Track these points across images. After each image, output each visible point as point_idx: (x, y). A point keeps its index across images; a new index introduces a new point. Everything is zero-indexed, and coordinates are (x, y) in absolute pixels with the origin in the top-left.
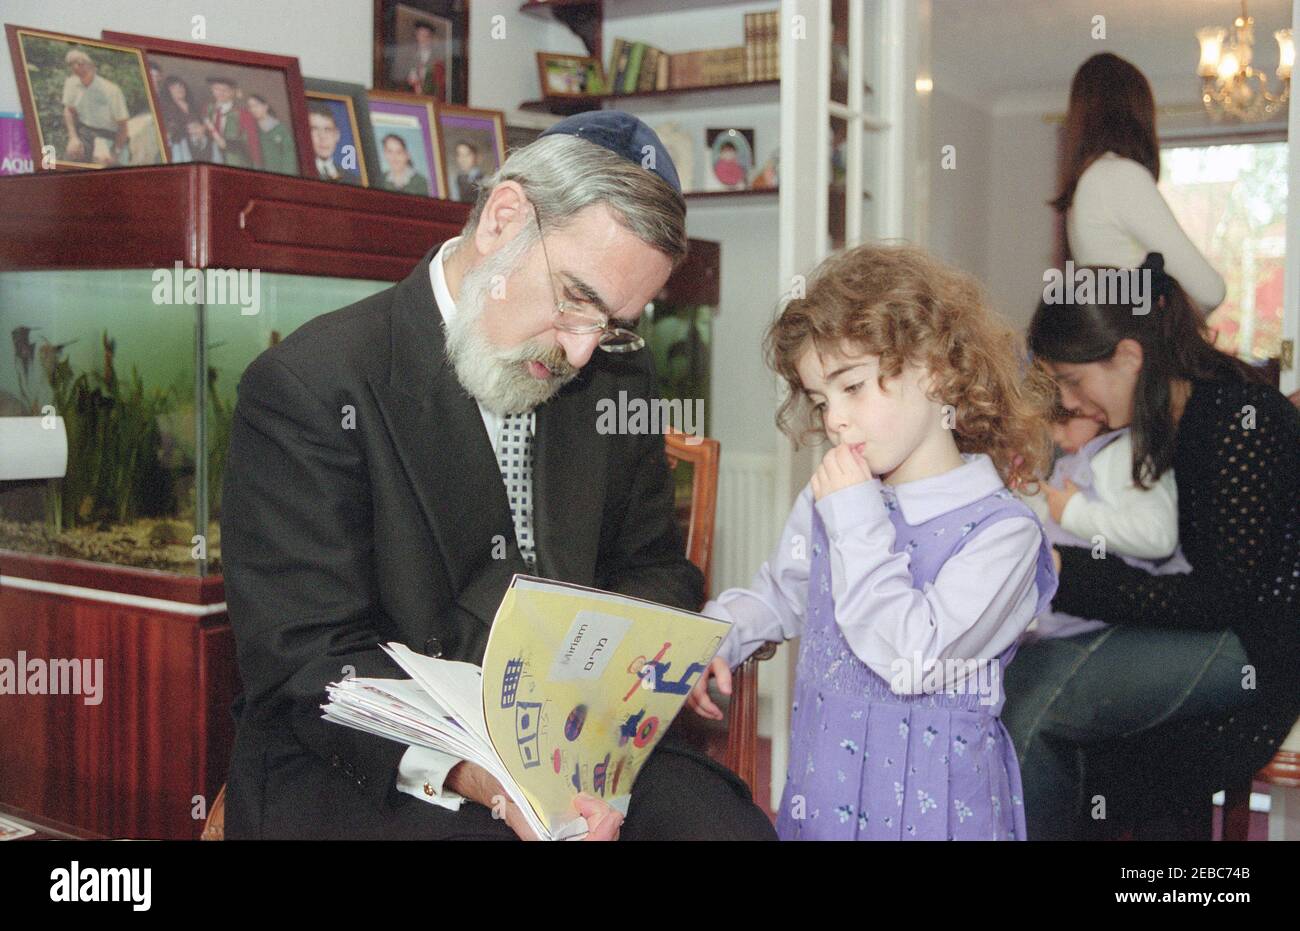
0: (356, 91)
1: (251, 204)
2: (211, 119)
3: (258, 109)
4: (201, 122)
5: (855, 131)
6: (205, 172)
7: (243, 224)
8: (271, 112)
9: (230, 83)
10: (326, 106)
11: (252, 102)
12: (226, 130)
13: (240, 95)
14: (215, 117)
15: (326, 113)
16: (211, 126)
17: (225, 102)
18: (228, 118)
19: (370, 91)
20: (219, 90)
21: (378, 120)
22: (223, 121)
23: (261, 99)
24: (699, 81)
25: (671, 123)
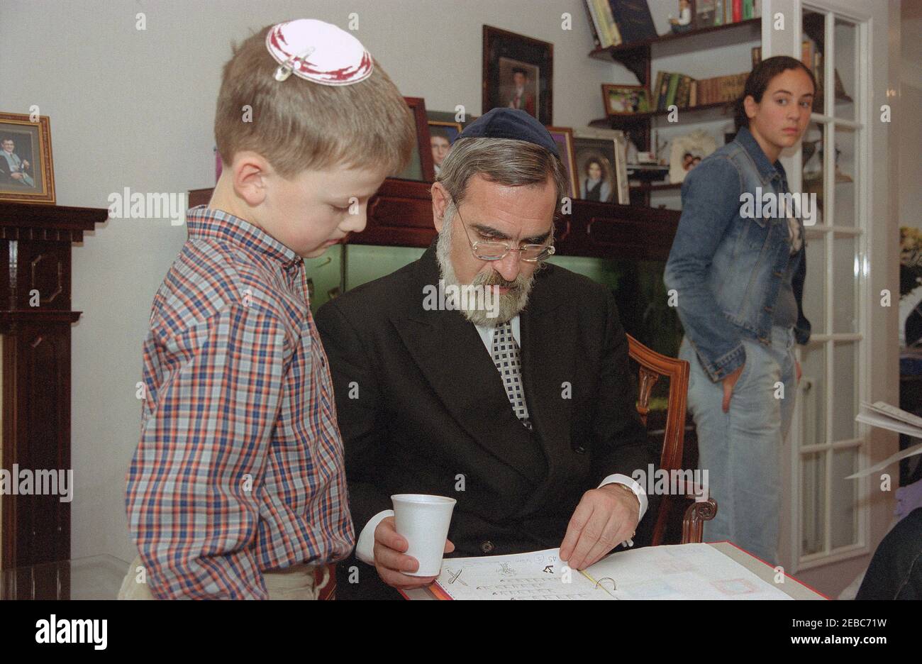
1: (378, 200)
7: (372, 214)
15: (444, 135)
24: (720, 100)
25: (700, 130)
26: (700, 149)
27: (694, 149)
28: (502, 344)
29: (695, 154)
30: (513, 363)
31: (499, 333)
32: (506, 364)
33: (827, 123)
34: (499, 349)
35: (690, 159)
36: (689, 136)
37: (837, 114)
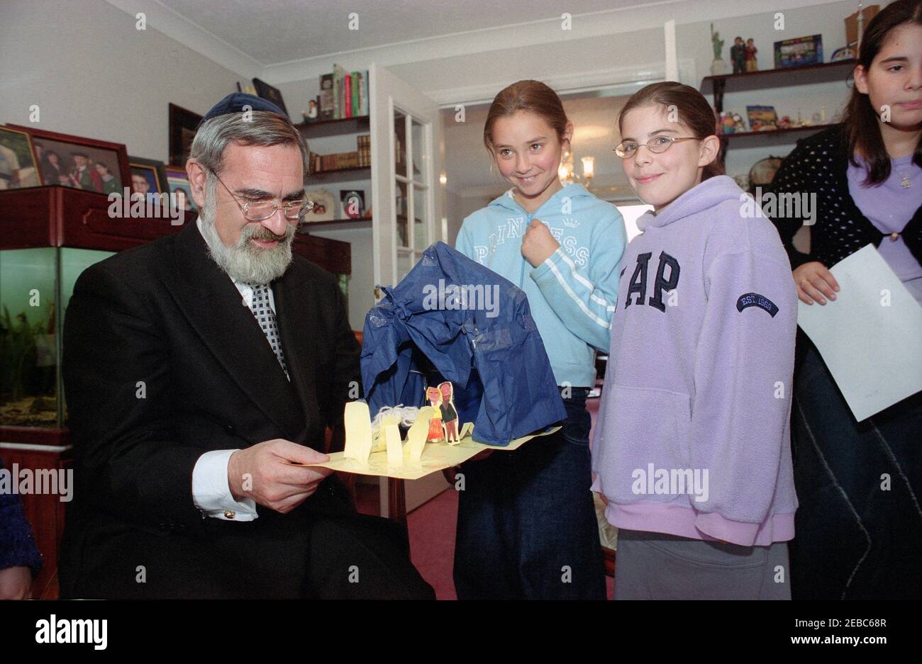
0: (159, 165)
1: (90, 211)
2: (73, 173)
3: (102, 170)
4: (67, 176)
5: (411, 189)
6: (60, 192)
7: (85, 222)
8: (109, 172)
9: (86, 156)
10: (140, 171)
11: (98, 166)
12: (82, 179)
13: (90, 162)
14: (75, 172)
15: (141, 175)
16: (73, 178)
17: (82, 165)
18: (83, 175)
19: (167, 167)
20: (78, 159)
21: (171, 181)
22: (81, 175)
23: (104, 166)
24: (336, 168)
25: (323, 188)
26: (323, 200)
27: (320, 200)
28: (261, 309)
29: (320, 203)
30: (271, 327)
31: (257, 300)
32: (262, 313)
33: (409, 183)
34: (258, 306)
35: (317, 206)
36: (316, 191)
37: (414, 179)
